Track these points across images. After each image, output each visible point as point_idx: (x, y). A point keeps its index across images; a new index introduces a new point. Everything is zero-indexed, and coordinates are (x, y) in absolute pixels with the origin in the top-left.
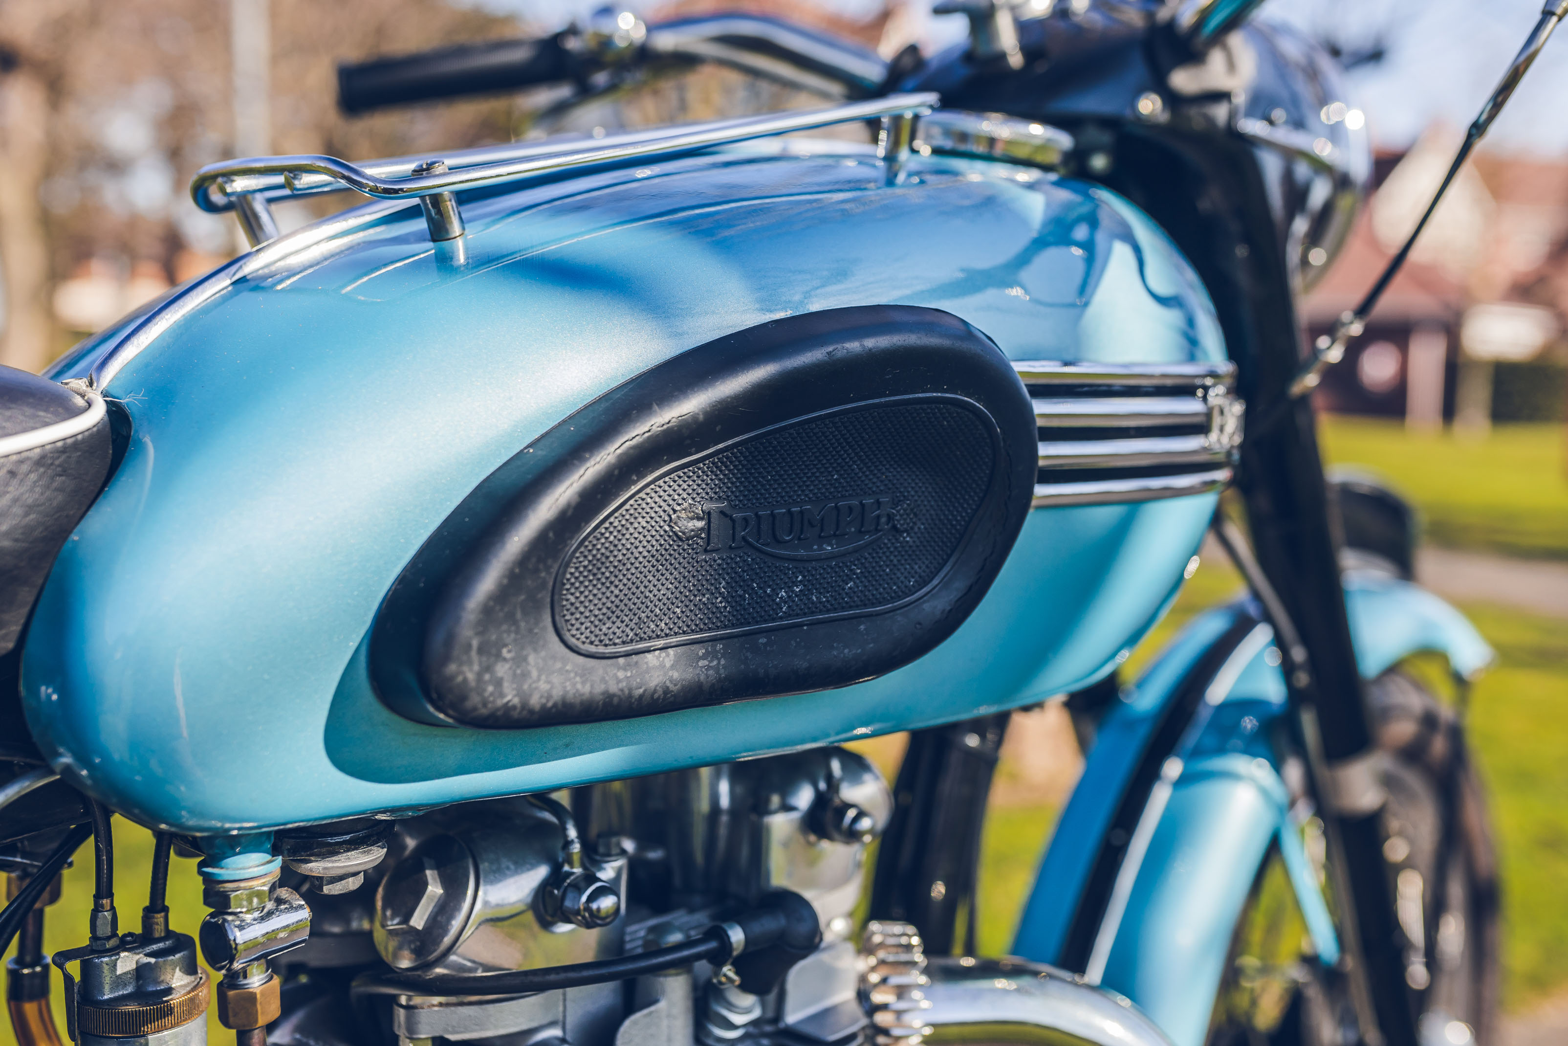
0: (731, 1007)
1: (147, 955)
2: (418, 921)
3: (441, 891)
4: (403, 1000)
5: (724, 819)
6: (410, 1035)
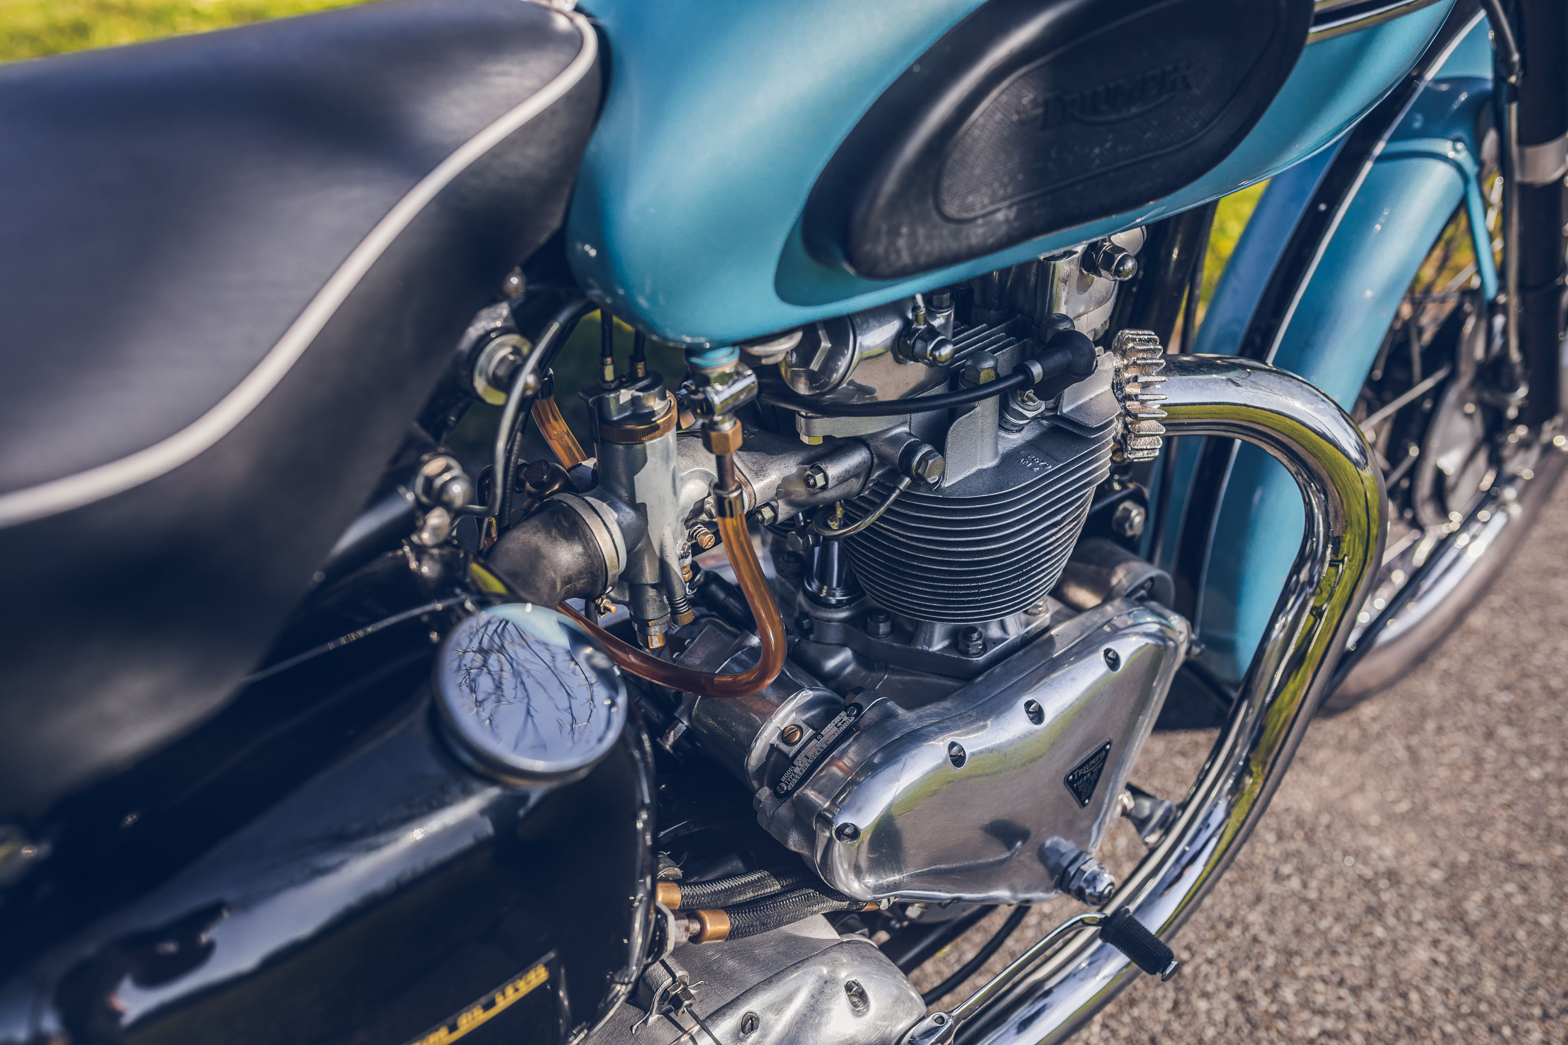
1: (638, 390)
2: (815, 366)
3: (830, 345)
4: (802, 412)
6: (808, 434)
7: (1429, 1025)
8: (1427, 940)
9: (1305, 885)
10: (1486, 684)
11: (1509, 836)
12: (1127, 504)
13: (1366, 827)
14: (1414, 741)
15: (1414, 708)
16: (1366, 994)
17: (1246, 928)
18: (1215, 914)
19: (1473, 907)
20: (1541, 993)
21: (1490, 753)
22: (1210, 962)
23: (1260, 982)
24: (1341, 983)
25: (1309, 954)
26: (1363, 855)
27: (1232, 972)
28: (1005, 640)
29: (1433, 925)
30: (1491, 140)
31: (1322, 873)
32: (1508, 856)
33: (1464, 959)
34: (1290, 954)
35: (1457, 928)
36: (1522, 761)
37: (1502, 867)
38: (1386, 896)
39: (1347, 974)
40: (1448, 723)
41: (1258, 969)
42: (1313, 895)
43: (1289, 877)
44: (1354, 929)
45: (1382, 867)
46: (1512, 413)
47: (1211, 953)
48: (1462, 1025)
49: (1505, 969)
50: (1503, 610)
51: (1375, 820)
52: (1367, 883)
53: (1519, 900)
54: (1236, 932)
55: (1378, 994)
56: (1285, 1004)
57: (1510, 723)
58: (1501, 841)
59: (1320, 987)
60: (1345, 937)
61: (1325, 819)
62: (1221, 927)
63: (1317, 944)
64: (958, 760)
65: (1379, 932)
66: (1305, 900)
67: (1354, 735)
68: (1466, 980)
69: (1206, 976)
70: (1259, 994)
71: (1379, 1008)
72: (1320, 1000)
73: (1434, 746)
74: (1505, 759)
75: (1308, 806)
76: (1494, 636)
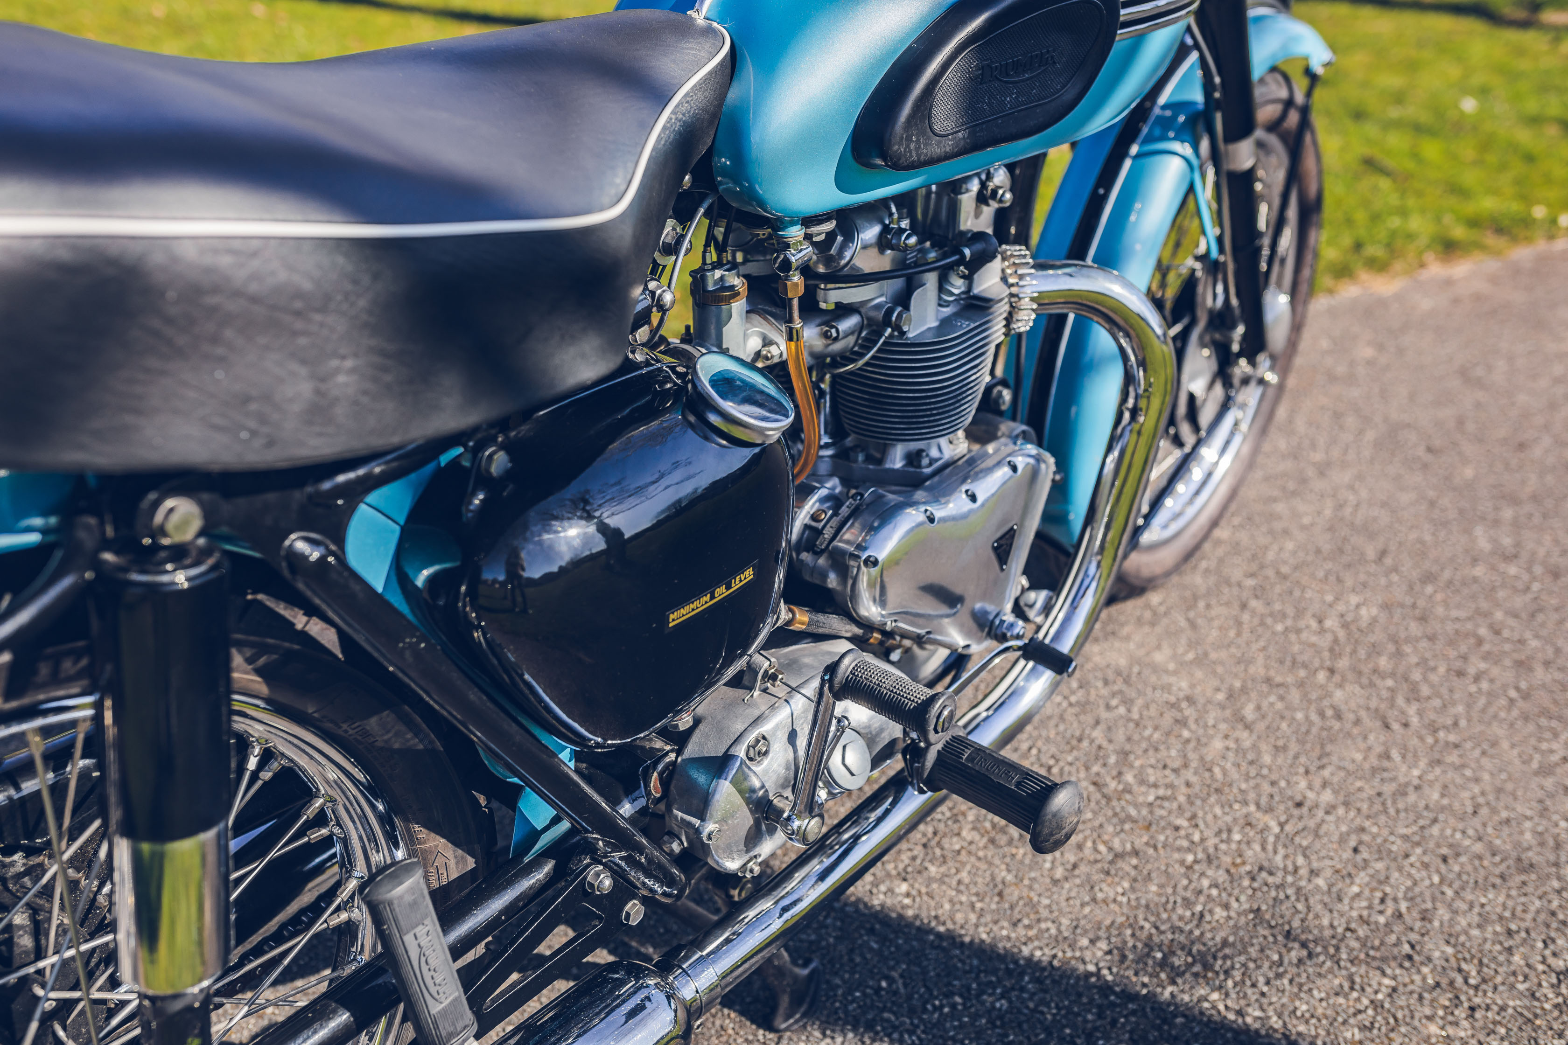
0: (953, 285)
2: (834, 252)
3: (842, 239)
4: (822, 286)
5: (933, 196)
6: (825, 302)
7: (1230, 785)
8: (1221, 735)
9: (1129, 711)
10: (1237, 574)
11: (1267, 668)
12: (999, 388)
13: (1166, 672)
14: (1191, 614)
15: (1188, 594)
16: (1183, 772)
17: (1092, 741)
18: (1068, 735)
19: (1249, 712)
20: (1303, 759)
21: (1246, 617)
22: (1071, 764)
23: (1108, 773)
24: (1165, 767)
25: (1140, 752)
26: (1167, 688)
27: (1087, 768)
28: (940, 459)
29: (1223, 726)
30: (1205, 145)
31: (1140, 702)
32: (1268, 680)
33: (1247, 744)
34: (1126, 754)
35: (1240, 726)
36: (1269, 621)
37: (1265, 688)
38: (1187, 712)
39: (1169, 762)
40: (1213, 602)
41: (1105, 765)
42: (1136, 716)
43: (1117, 707)
44: (1168, 734)
45: (1181, 695)
46: (1235, 347)
47: (1070, 759)
48: (1252, 783)
49: (1276, 747)
50: (1241, 526)
51: (1171, 666)
52: (1174, 706)
53: (1279, 705)
54: (1085, 744)
55: (1192, 770)
56: (1127, 784)
57: (1257, 597)
58: (1262, 671)
59: (1150, 771)
60: (1163, 739)
61: (1136, 669)
62: (1074, 742)
63: (1144, 745)
64: (931, 520)
65: (1186, 734)
66: (1130, 720)
67: (1148, 615)
68: (1250, 756)
69: (1070, 773)
70: (1108, 780)
71: (1194, 779)
72: (1152, 779)
73: (1205, 617)
74: (1256, 621)
75: (1123, 662)
76: (1238, 544)
